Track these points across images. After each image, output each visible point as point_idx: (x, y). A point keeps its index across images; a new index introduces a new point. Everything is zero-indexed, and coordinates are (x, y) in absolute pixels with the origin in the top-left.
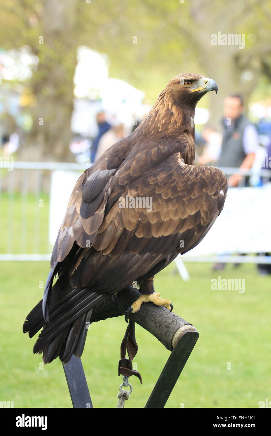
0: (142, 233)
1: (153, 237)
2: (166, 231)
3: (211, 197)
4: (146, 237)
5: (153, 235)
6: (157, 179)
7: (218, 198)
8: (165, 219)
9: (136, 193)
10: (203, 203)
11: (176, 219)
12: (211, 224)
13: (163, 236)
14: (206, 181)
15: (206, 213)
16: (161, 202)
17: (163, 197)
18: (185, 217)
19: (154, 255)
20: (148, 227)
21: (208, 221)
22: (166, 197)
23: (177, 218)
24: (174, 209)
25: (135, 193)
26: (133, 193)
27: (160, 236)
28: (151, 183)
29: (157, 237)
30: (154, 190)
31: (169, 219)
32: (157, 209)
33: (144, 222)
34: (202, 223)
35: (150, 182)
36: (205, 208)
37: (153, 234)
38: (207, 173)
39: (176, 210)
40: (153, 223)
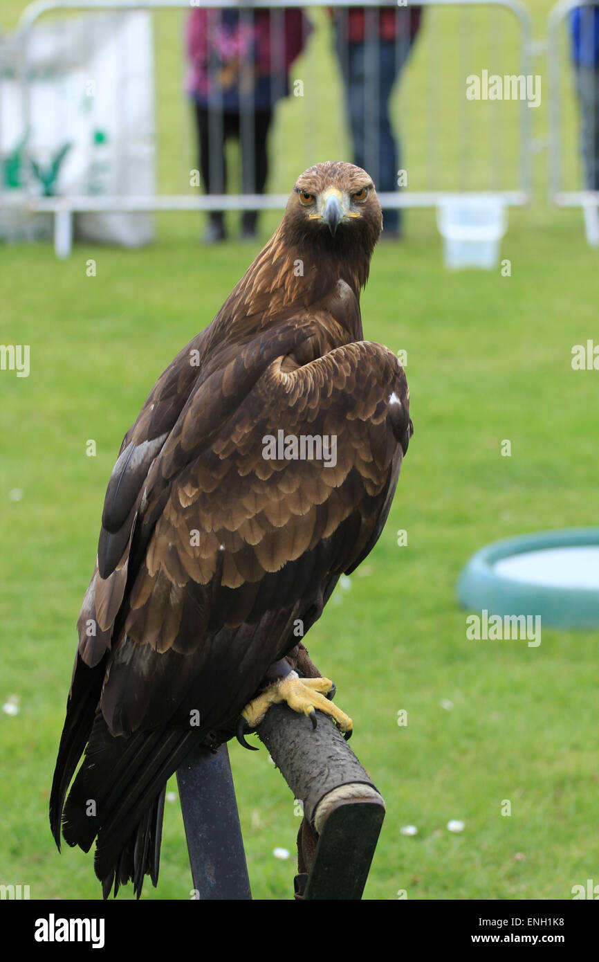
0: (239, 576)
1: (268, 574)
2: (292, 547)
3: (372, 424)
4: (249, 581)
5: (267, 570)
6: (232, 443)
7: (390, 417)
8: (280, 523)
9: (197, 492)
10: (356, 446)
11: (305, 511)
12: (391, 485)
13: (289, 562)
14: (349, 392)
15: (371, 466)
16: (258, 491)
17: (261, 477)
18: (325, 496)
19: (283, 609)
20: (247, 556)
21: (383, 481)
22: (265, 475)
23: (308, 509)
24: (294, 490)
25: (193, 494)
26: (188, 495)
27: (283, 566)
28: (221, 458)
29: (276, 571)
30: (234, 470)
31: (290, 520)
32: (256, 507)
33: (236, 548)
34: (370, 491)
35: (218, 455)
36: (365, 457)
37: (264, 567)
38: (344, 372)
39: (300, 491)
40: (256, 544)
